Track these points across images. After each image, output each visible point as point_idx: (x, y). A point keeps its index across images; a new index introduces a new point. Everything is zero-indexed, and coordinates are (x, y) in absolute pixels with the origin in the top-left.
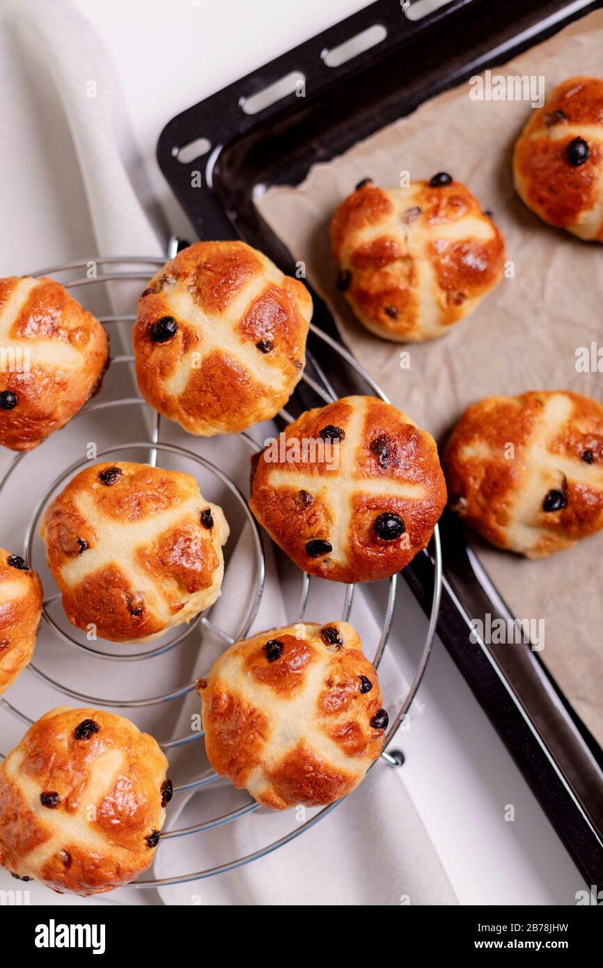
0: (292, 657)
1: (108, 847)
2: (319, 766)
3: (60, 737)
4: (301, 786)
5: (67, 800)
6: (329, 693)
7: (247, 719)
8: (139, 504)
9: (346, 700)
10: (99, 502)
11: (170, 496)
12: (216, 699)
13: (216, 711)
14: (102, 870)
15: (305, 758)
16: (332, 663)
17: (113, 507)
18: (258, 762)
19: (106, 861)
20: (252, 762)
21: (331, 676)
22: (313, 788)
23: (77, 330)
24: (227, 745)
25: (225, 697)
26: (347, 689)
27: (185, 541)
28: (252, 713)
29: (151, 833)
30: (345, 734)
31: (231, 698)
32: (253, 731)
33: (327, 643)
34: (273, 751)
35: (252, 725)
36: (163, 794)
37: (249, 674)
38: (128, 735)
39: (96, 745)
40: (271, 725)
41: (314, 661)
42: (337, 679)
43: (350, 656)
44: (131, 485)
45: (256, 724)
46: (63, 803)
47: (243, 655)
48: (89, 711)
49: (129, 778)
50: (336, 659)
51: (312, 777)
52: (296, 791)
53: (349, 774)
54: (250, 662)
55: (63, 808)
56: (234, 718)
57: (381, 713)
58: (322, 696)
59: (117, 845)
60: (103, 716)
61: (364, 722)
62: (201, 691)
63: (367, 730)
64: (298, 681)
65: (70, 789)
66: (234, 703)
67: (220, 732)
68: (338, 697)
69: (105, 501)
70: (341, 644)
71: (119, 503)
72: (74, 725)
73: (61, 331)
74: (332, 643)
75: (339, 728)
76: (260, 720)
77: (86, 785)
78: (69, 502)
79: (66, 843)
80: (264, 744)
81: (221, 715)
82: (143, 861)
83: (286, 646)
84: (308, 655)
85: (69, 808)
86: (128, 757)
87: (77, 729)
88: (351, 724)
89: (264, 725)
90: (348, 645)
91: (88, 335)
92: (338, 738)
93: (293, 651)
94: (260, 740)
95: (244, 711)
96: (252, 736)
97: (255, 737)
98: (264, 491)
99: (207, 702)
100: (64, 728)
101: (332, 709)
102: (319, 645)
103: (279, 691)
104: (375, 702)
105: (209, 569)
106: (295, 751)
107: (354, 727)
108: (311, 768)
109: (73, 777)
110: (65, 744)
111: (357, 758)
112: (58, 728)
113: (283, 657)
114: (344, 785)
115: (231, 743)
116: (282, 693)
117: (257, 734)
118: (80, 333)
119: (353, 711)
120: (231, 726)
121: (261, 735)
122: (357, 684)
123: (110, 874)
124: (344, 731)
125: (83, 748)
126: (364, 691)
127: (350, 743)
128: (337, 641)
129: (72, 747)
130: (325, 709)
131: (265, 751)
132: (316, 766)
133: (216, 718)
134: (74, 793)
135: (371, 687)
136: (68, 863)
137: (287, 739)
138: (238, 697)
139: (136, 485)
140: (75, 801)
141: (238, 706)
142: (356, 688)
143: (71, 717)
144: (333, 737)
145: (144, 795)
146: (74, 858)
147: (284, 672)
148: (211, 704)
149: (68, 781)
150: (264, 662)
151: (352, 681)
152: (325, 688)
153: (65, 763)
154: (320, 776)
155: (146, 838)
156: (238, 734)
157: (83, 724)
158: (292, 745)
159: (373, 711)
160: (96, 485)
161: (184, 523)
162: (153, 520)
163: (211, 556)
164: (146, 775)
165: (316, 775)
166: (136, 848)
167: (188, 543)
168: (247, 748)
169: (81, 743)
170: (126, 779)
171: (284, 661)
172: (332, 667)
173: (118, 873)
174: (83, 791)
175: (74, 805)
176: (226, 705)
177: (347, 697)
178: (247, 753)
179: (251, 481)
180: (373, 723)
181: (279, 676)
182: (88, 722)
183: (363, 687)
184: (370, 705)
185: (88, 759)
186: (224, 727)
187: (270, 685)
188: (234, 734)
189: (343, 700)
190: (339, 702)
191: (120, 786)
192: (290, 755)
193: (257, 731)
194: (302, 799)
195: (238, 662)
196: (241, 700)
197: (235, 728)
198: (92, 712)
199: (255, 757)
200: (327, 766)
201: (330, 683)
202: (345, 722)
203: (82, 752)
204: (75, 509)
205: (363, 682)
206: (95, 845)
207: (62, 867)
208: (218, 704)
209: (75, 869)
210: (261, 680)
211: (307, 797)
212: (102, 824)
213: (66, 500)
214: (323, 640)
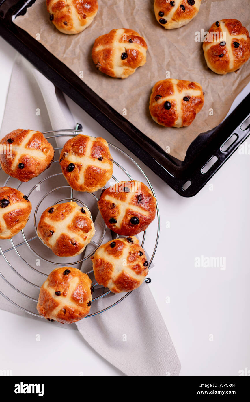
0: (118, 246)
1: (77, 306)
2: (129, 278)
3: (59, 275)
4: (124, 285)
5: (63, 293)
6: (130, 256)
7: (106, 265)
8: (63, 214)
9: (135, 258)
10: (51, 219)
11: (70, 209)
12: (97, 260)
13: (97, 264)
14: (75, 313)
15: (125, 276)
16: (130, 247)
17: (56, 218)
18: (110, 278)
19: (76, 311)
20: (109, 278)
21: (130, 251)
22: (127, 285)
23: (45, 148)
24: (101, 274)
25: (99, 260)
26: (135, 255)
27: (80, 219)
28: (108, 264)
29: (89, 302)
30: (136, 268)
31: (101, 260)
32: (109, 269)
33: (129, 242)
34: (115, 274)
35: (108, 267)
36: (91, 290)
37: (106, 252)
38: (79, 273)
39: (70, 276)
40: (113, 267)
41: (125, 247)
42: (132, 252)
43: (136, 246)
44: (58, 210)
45: (109, 267)
46: (62, 294)
47: (104, 247)
48: (67, 267)
49: (81, 285)
50: (132, 246)
51: (127, 281)
52: (122, 286)
53: (138, 280)
54: (106, 250)
55: (62, 295)
56: (102, 265)
57: (146, 262)
58: (128, 257)
59: (79, 306)
60: (71, 268)
61: (141, 265)
62: (92, 260)
63: (142, 267)
64: (121, 253)
65: (64, 290)
66: (102, 261)
67: (99, 270)
68: (133, 257)
69: (53, 218)
70: (133, 242)
71: (57, 217)
72: (63, 272)
73: (40, 148)
74: (130, 242)
75: (134, 266)
76: (110, 265)
77: (68, 288)
78: (43, 222)
79: (64, 306)
80: (112, 272)
81: (99, 265)
82: (87, 311)
83: (116, 244)
84: (123, 245)
85: (64, 295)
86: (80, 279)
87: (64, 272)
88: (137, 265)
89: (112, 267)
90: (135, 242)
91: (48, 150)
92: (134, 269)
93: (119, 244)
94: (111, 271)
95: (105, 263)
96: (108, 270)
97: (109, 271)
98: (103, 200)
99: (94, 262)
100: (60, 273)
101: (131, 260)
102: (126, 243)
103: (115, 256)
104: (144, 259)
105: (90, 224)
106: (121, 274)
107: (138, 266)
108: (126, 279)
109: (64, 286)
110: (61, 277)
111: (140, 275)
112: (58, 273)
113: (116, 246)
114: (137, 284)
115: (102, 273)
116: (116, 257)
117: (110, 270)
118: (46, 149)
119: (138, 261)
120: (101, 268)
121: (111, 270)
122: (138, 253)
123: (78, 315)
124: (136, 267)
125: (66, 277)
126: (141, 255)
127: (137, 270)
128: (132, 241)
129: (63, 278)
130: (129, 261)
131: (112, 274)
132: (128, 278)
133: (97, 266)
134: (65, 290)
135: (142, 254)
136: (65, 312)
137: (119, 271)
138: (103, 259)
139: (59, 210)
140: (66, 293)
141: (104, 262)
142: (138, 254)
143: (62, 269)
144: (132, 269)
145: (86, 290)
146: (67, 310)
147: (116, 251)
148: (95, 263)
149: (63, 287)
150: (110, 248)
151: (137, 252)
152: (129, 255)
153: (62, 282)
154: (129, 281)
155: (87, 303)
156: (104, 270)
157: (66, 271)
158: (120, 272)
159: (144, 261)
160: (49, 214)
161: (77, 214)
162: (68, 217)
163: (89, 220)
164: (85, 284)
165: (128, 281)
166: (85, 306)
167: (81, 219)
168: (107, 274)
169: (66, 276)
170: (80, 286)
171: (116, 247)
172: (130, 249)
173: (80, 314)
174: (68, 290)
175: (65, 294)
176: (100, 262)
177: (136, 257)
178: (107, 276)
179: (100, 196)
180: (144, 265)
181: (115, 252)
182: (67, 270)
183: (140, 254)
184: (143, 259)
185: (68, 281)
186: (100, 269)
187: (113, 255)
188: (103, 270)
189: (134, 258)
190: (133, 259)
191: (78, 287)
192: (120, 275)
193: (110, 269)
194: (124, 288)
195: (103, 249)
196: (104, 260)
197: (103, 269)
198: (68, 268)
199: (109, 277)
200: (131, 278)
201: (130, 253)
202: (135, 264)
203: (66, 279)
204: (45, 224)
205: (140, 253)
206: (72, 306)
207: (63, 314)
208: (98, 262)
209: (67, 314)
210: (109, 253)
211: (125, 287)
212: (75, 299)
213: (42, 222)
214: (127, 241)
